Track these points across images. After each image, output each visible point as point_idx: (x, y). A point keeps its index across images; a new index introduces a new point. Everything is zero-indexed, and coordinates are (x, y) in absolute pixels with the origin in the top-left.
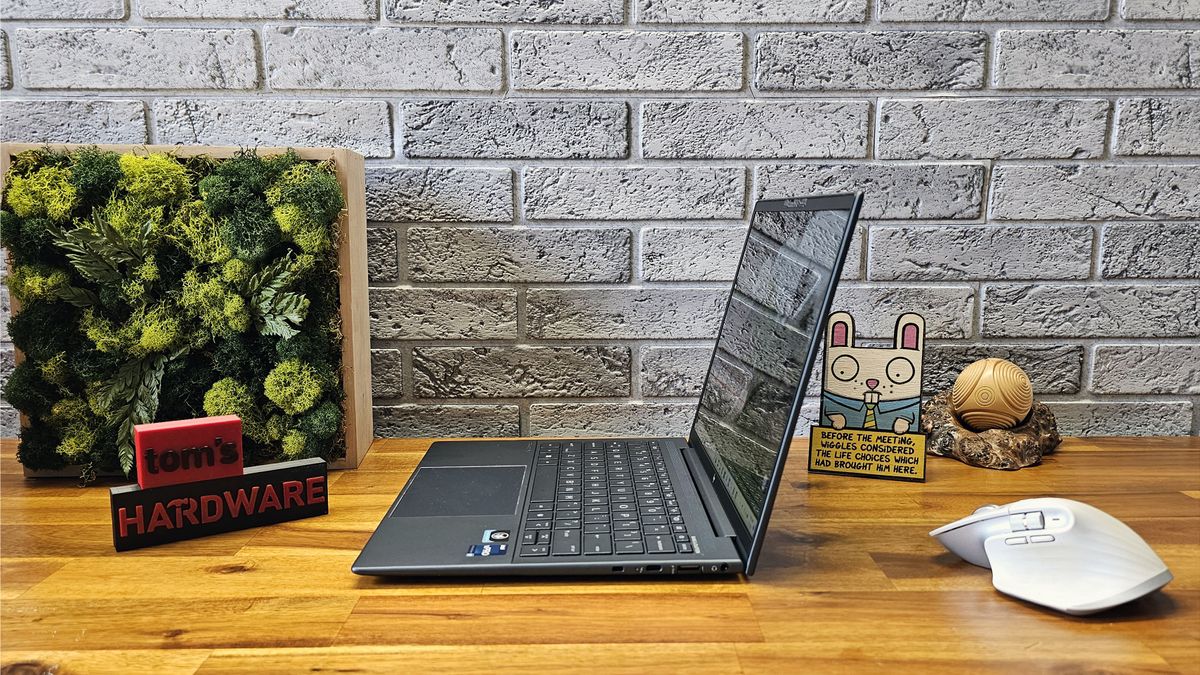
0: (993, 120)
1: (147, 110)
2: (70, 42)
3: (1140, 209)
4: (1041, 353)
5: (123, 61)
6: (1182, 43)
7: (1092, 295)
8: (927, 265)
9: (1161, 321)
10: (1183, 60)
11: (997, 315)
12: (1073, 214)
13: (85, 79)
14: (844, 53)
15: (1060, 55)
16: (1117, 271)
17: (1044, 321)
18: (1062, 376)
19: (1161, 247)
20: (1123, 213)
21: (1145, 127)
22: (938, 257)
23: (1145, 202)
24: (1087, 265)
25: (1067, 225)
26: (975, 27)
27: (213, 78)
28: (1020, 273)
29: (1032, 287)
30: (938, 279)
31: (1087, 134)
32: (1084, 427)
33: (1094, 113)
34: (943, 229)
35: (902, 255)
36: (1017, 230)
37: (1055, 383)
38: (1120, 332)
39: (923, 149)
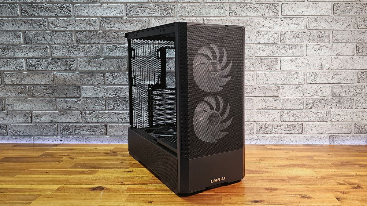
0: (281, 76)
1: (104, 75)
2: (89, 61)
3: (313, 95)
4: (294, 125)
5: (100, 65)
6: (320, 61)
7: (304, 113)
8: (269, 106)
9: (320, 118)
10: (320, 64)
11: (284, 117)
12: (299, 96)
13: (91, 69)
14: (249, 63)
15: (294, 63)
16: (309, 108)
17: (294, 118)
18: (299, 130)
19: (318, 103)
20: (310, 96)
21: (313, 78)
22: (271, 104)
23: (314, 93)
24: (303, 106)
25: (298, 98)
26: (276, 57)
27: (118, 68)
28: (289, 108)
29: (291, 111)
30: (271, 109)
31: (301, 79)
32: (304, 141)
33: (302, 75)
34: (271, 99)
35: (263, 104)
36: (287, 99)
37: (297, 131)
38: (310, 121)
39: (266, 82)
